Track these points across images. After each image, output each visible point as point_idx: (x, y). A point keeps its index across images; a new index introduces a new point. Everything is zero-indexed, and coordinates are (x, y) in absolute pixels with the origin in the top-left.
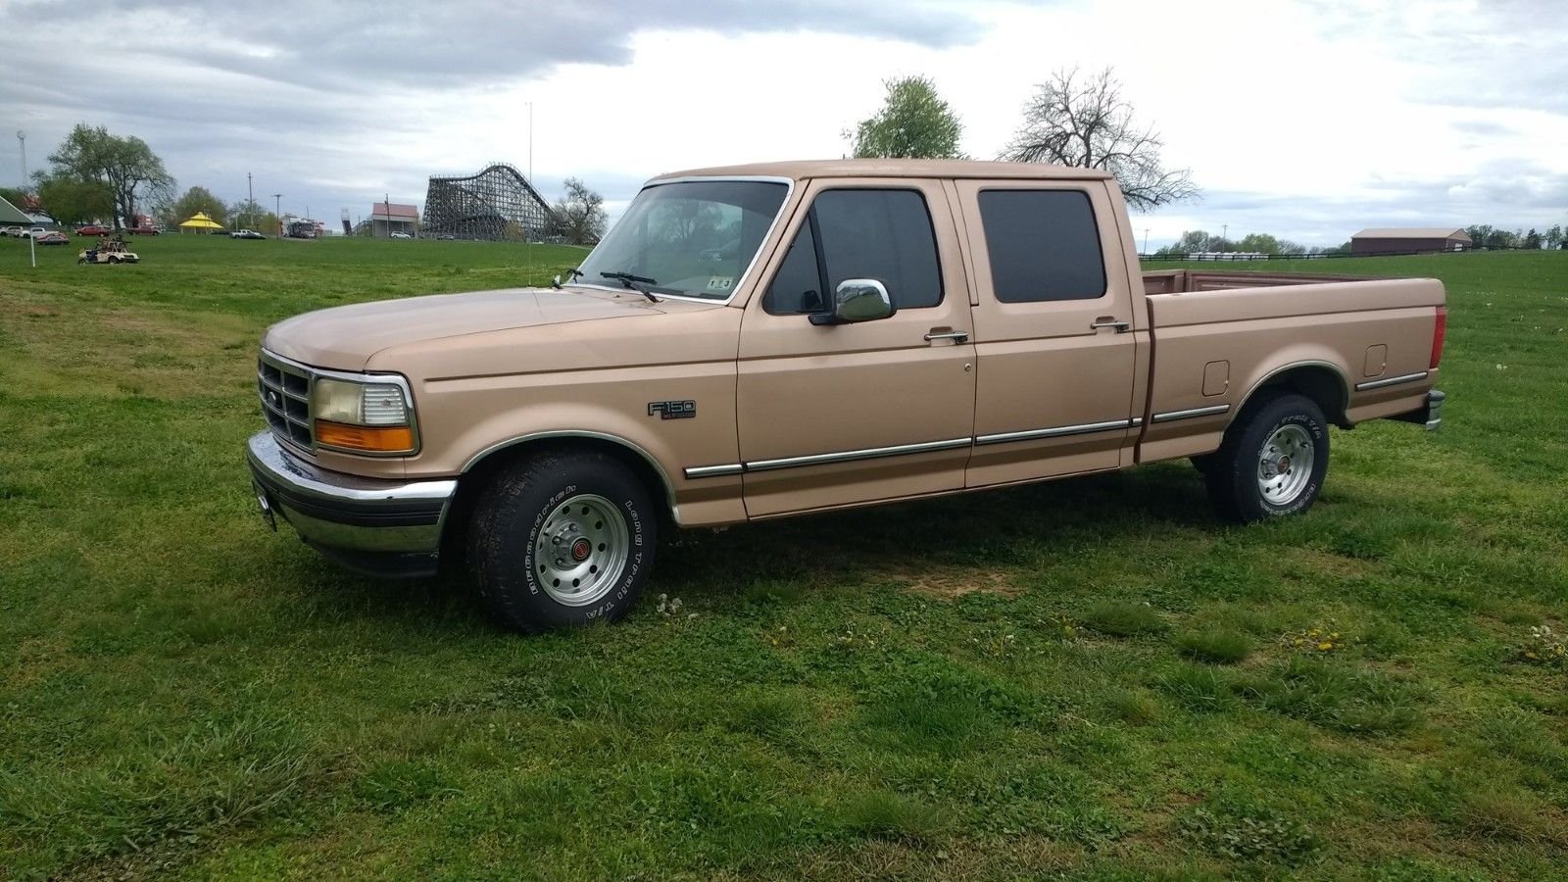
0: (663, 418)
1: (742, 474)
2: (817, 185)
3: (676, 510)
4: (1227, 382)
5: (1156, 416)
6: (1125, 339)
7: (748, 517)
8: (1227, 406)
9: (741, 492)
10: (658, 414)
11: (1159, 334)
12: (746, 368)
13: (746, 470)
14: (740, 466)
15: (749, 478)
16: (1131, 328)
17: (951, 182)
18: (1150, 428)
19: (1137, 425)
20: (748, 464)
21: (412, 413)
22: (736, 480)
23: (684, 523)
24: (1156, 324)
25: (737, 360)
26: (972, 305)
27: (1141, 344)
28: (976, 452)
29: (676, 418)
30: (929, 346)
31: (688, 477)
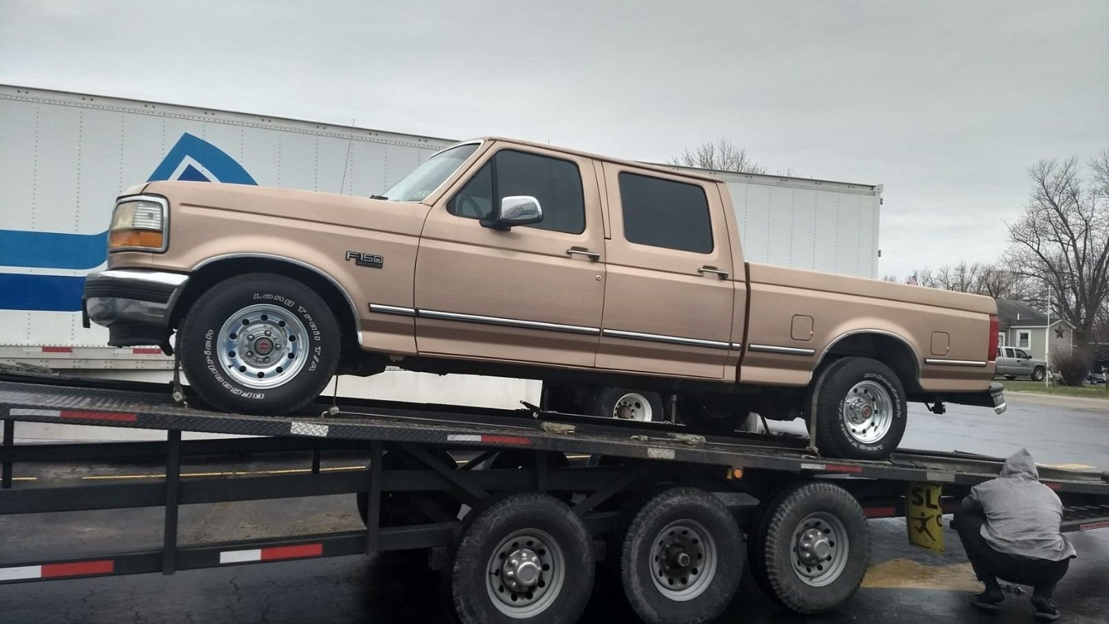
0: (357, 264)
1: (414, 317)
2: (499, 146)
3: (360, 334)
4: (811, 332)
5: (752, 346)
6: (727, 284)
7: (418, 352)
8: (813, 351)
9: (415, 331)
10: (353, 260)
11: (753, 286)
12: (425, 243)
13: (417, 315)
14: (413, 310)
15: (419, 322)
16: (730, 277)
17: (600, 163)
18: (747, 354)
19: (736, 349)
20: (420, 311)
21: (168, 223)
22: (410, 321)
23: (366, 346)
24: (751, 279)
25: (420, 237)
26: (605, 238)
27: (739, 290)
28: (604, 341)
29: (367, 266)
30: (569, 258)
31: (372, 311)
